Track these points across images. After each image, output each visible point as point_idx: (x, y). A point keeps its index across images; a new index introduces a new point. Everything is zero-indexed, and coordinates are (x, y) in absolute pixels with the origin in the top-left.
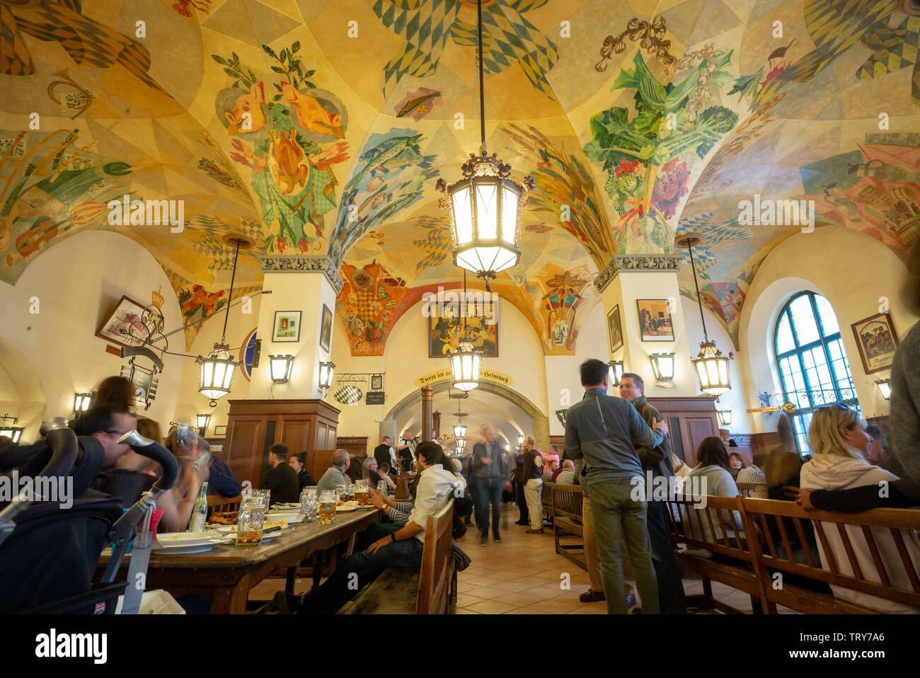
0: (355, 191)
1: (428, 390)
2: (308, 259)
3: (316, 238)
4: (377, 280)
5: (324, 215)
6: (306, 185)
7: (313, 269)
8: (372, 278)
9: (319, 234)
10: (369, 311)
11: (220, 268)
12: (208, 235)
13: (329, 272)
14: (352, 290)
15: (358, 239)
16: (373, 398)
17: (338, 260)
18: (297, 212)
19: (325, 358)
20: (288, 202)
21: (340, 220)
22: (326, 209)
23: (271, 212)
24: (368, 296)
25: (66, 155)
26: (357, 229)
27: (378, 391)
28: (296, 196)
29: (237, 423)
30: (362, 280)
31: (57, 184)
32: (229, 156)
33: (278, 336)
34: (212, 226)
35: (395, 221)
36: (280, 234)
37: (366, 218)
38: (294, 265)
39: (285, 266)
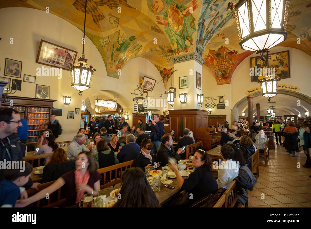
0: (204, 20)
1: (250, 98)
2: (188, 55)
3: (190, 46)
4: (225, 54)
5: (192, 35)
6: (183, 25)
7: (190, 58)
8: (222, 53)
9: (191, 43)
10: (222, 67)
11: (169, 61)
12: (163, 51)
13: (197, 59)
14: (214, 59)
15: (210, 40)
16: (220, 106)
17: (201, 52)
18: (182, 37)
19: (199, 92)
20: (178, 34)
21: (199, 35)
22: (192, 32)
23: (173, 40)
24: (221, 61)
25: (119, 39)
26: (208, 36)
27: (222, 103)
28: (180, 31)
29: (172, 117)
30: (218, 55)
31: (120, 48)
32: (156, 23)
33: (181, 86)
34: (163, 48)
35: (227, 27)
36: (177, 48)
37: (211, 30)
38: (183, 58)
39: (181, 60)
